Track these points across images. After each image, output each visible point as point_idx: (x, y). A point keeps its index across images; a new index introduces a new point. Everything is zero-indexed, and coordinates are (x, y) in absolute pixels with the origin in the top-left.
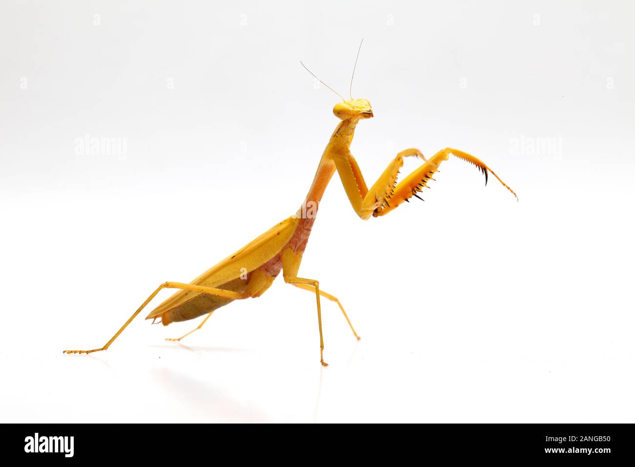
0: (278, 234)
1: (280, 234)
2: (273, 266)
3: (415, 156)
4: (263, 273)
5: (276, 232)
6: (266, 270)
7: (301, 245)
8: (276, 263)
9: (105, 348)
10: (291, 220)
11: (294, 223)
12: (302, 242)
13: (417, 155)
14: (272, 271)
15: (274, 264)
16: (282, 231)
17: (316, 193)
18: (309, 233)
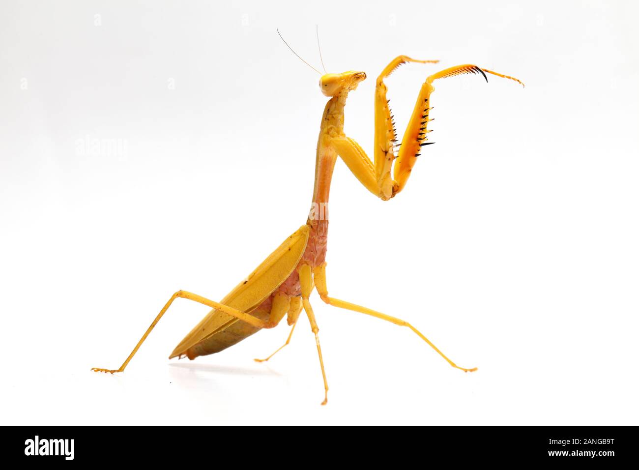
0: (290, 250)
1: (292, 249)
2: (294, 287)
3: (403, 64)
4: (284, 297)
5: (287, 249)
6: (286, 293)
7: (320, 256)
8: (296, 283)
9: (121, 370)
10: (301, 232)
11: (305, 235)
12: (319, 253)
13: (404, 62)
14: (294, 293)
15: (294, 285)
16: (292, 246)
17: (321, 192)
18: (325, 241)
